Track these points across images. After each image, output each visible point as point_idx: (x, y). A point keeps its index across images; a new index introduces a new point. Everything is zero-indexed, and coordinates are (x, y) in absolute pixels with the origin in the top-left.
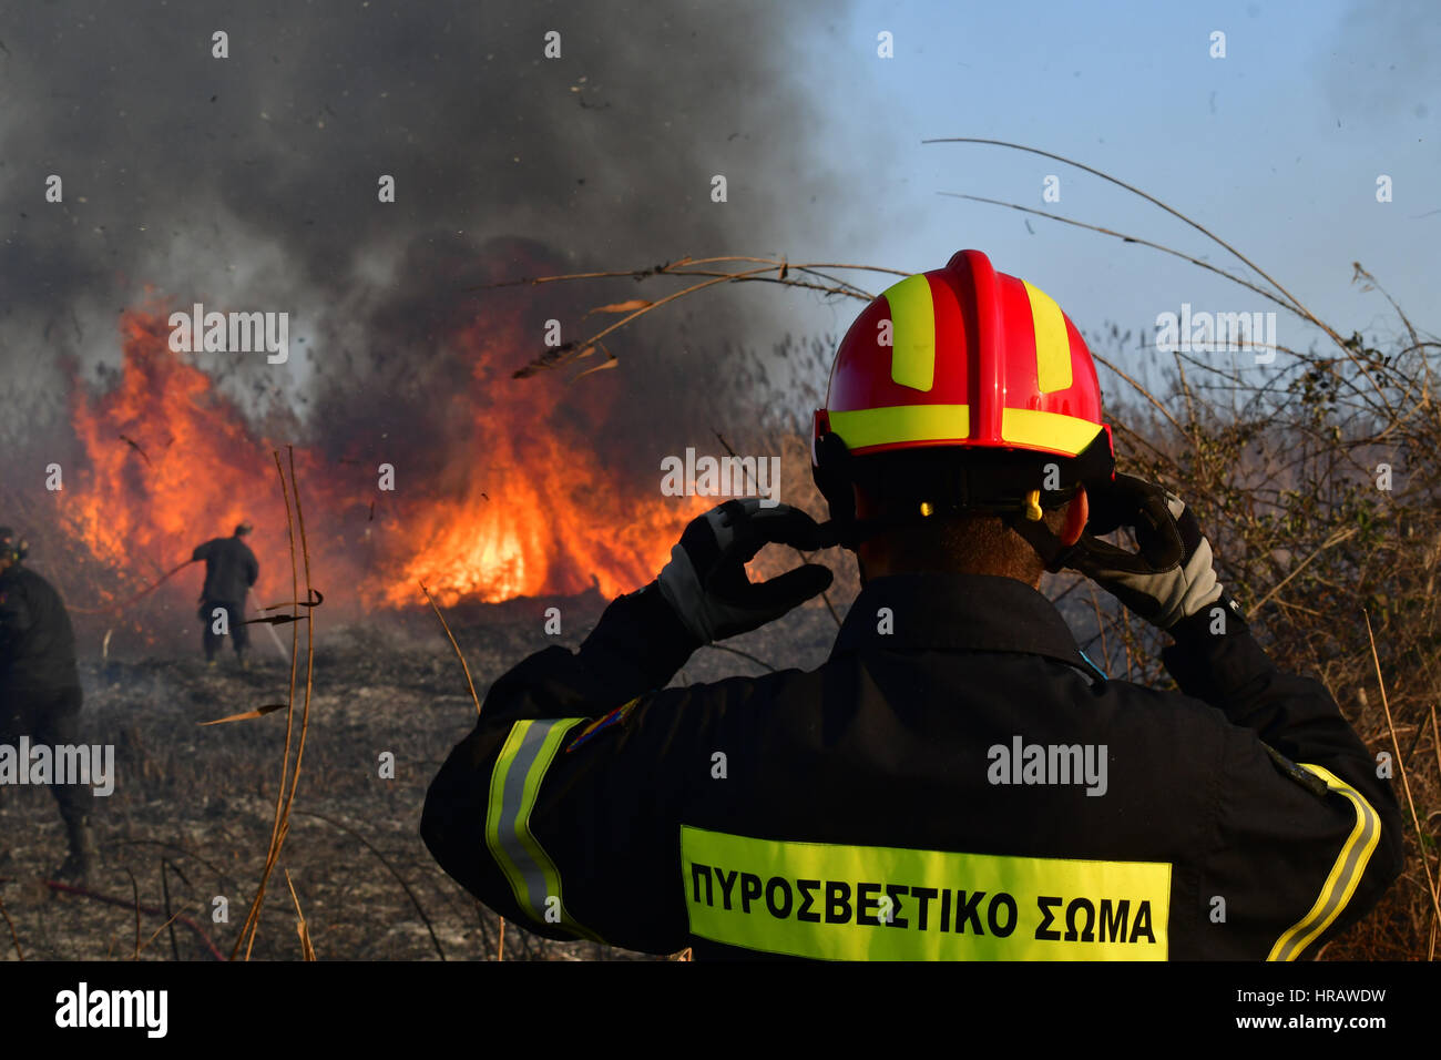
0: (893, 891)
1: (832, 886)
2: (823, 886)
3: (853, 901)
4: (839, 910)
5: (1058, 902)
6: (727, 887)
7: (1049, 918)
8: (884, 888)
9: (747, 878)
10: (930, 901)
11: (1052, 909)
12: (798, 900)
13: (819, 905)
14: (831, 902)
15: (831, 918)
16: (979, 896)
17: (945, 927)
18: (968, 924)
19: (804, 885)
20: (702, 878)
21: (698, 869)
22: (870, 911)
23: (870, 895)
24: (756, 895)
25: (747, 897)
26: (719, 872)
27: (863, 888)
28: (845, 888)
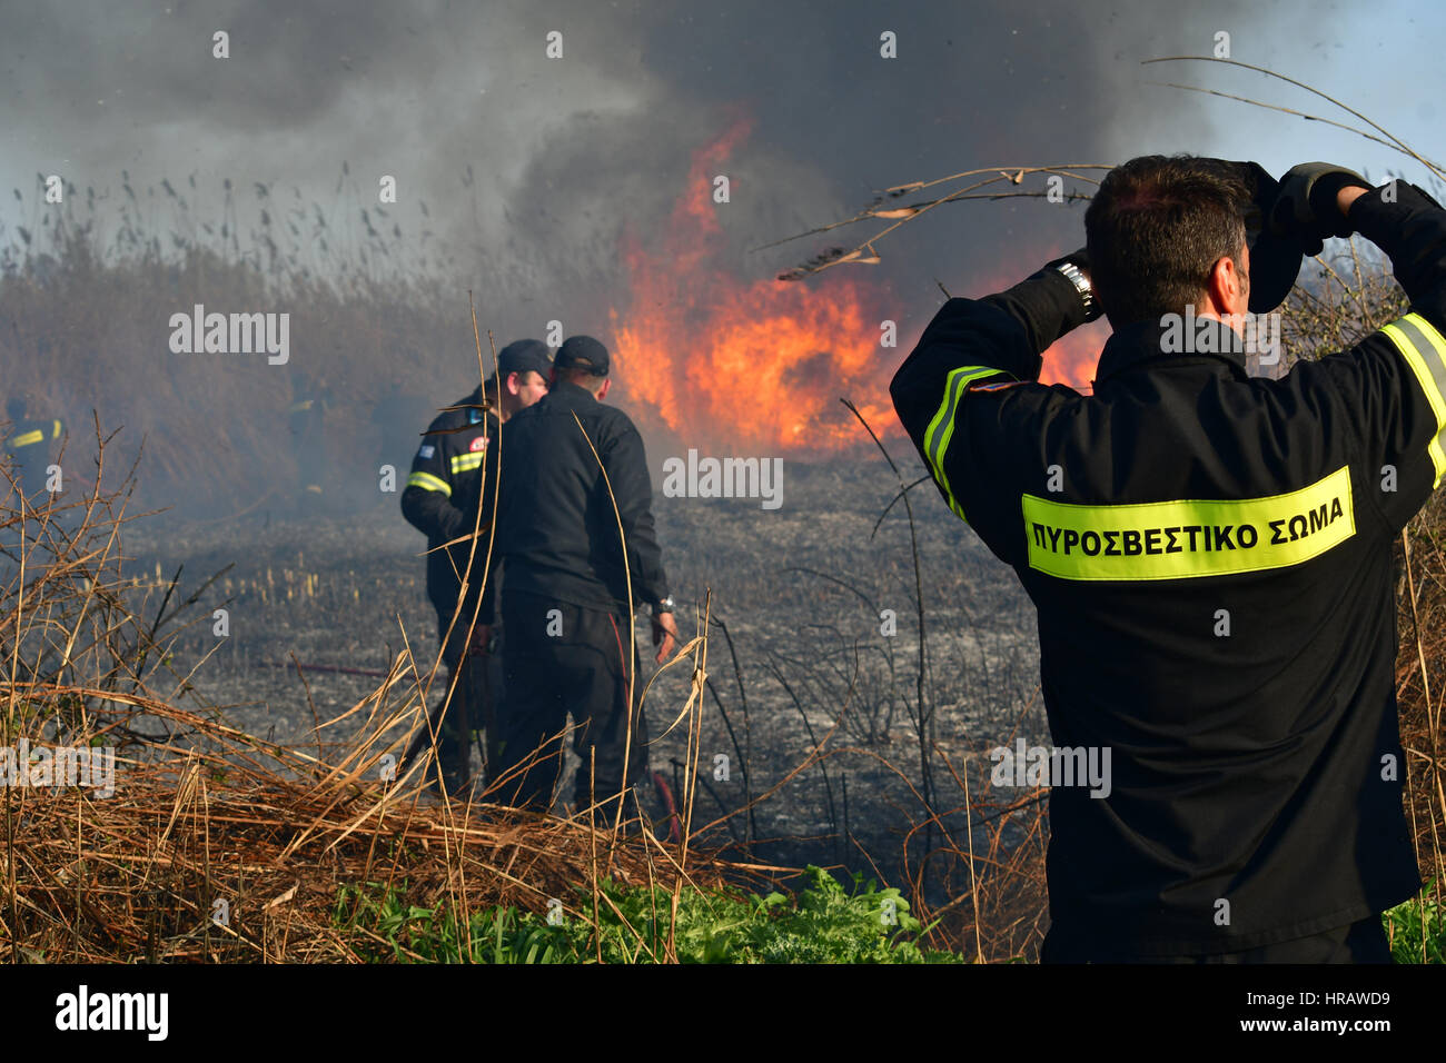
0: (1169, 532)
1: (1127, 534)
2: (1121, 534)
3: (1142, 541)
4: (1133, 548)
5: (1282, 522)
6: (1054, 539)
7: (1279, 532)
8: (1163, 531)
9: (1068, 533)
10: (1197, 534)
11: (1279, 527)
12: (1104, 544)
13: (1119, 545)
14: (1127, 543)
15: (1128, 552)
16: (1228, 529)
17: (1208, 548)
18: (1224, 545)
19: (1108, 535)
20: (1039, 532)
21: (1037, 527)
22: (1154, 546)
23: (1153, 537)
24: (1075, 543)
25: (1068, 544)
26: (1049, 529)
27: (1148, 533)
28: (1136, 534)
